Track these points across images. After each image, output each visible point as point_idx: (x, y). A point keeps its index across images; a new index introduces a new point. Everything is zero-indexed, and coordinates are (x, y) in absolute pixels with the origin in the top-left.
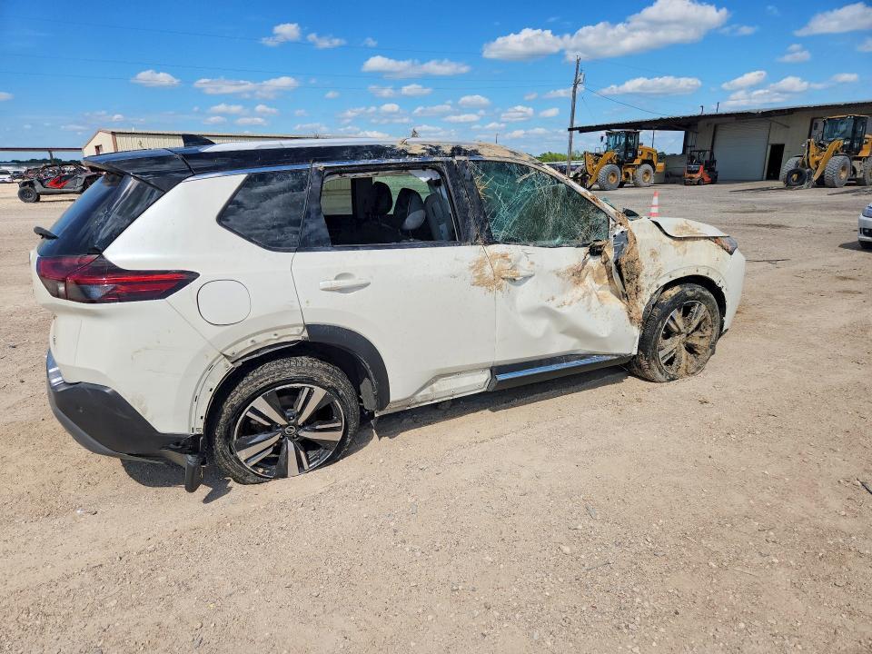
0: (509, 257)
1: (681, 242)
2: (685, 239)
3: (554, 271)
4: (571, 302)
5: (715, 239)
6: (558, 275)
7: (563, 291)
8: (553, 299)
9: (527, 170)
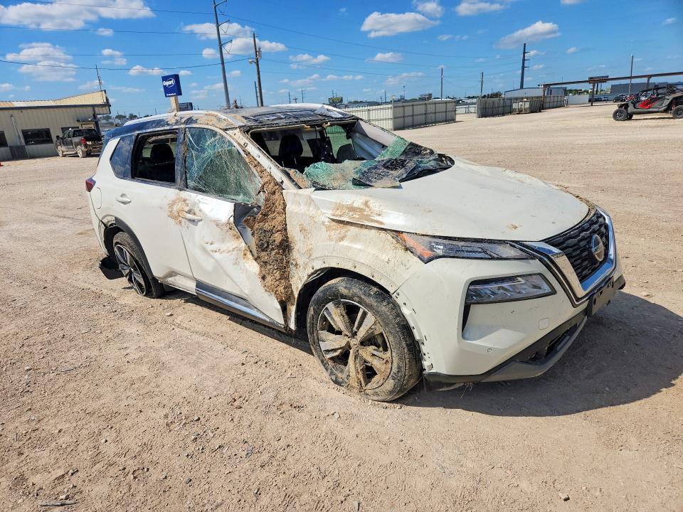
0: (187, 202)
1: (342, 225)
2: (348, 223)
3: (215, 221)
4: (224, 251)
5: (397, 233)
6: (217, 225)
7: (223, 240)
8: (211, 244)
9: (214, 134)
